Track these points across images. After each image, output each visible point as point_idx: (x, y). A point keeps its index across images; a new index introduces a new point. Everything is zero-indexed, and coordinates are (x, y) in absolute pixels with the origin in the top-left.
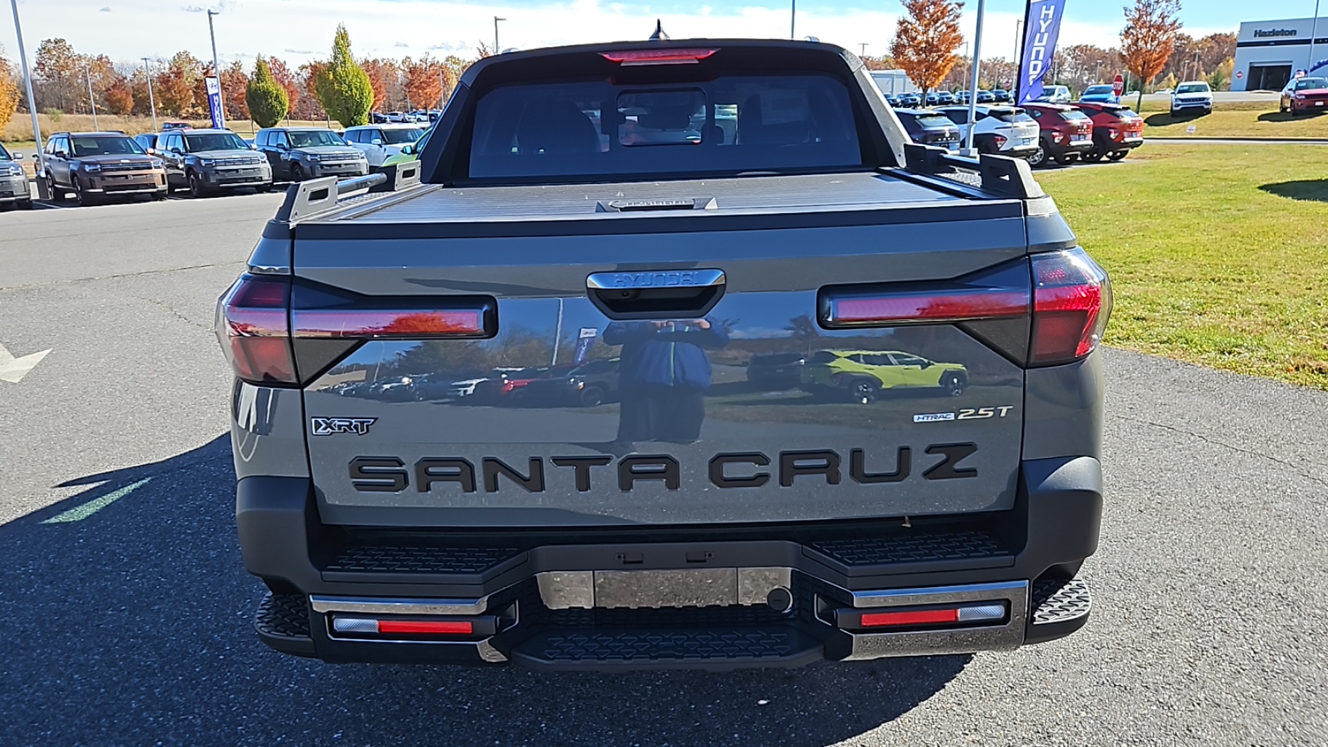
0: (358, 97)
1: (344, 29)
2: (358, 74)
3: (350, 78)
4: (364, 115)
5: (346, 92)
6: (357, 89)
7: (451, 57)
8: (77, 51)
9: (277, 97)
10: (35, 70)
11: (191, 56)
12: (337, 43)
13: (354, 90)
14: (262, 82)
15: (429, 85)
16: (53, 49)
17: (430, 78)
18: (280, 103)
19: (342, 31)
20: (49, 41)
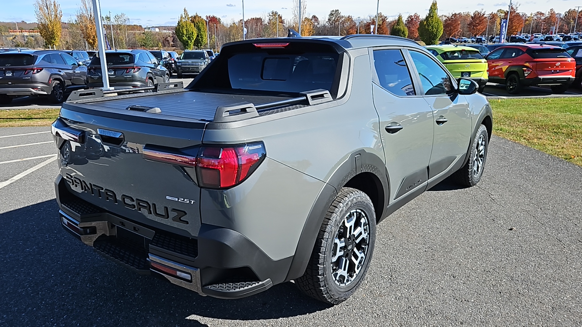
0: (435, 32)
1: (436, 1)
2: (438, 21)
3: (434, 23)
4: (437, 40)
5: (431, 30)
6: (435, 28)
7: (500, 10)
8: (342, 14)
9: (403, 32)
10: (327, 22)
11: (382, 14)
12: (431, 8)
13: (434, 29)
14: (399, 26)
15: (479, 25)
16: (335, 14)
17: (481, 21)
18: (404, 35)
19: (435, 2)
20: (333, 11)
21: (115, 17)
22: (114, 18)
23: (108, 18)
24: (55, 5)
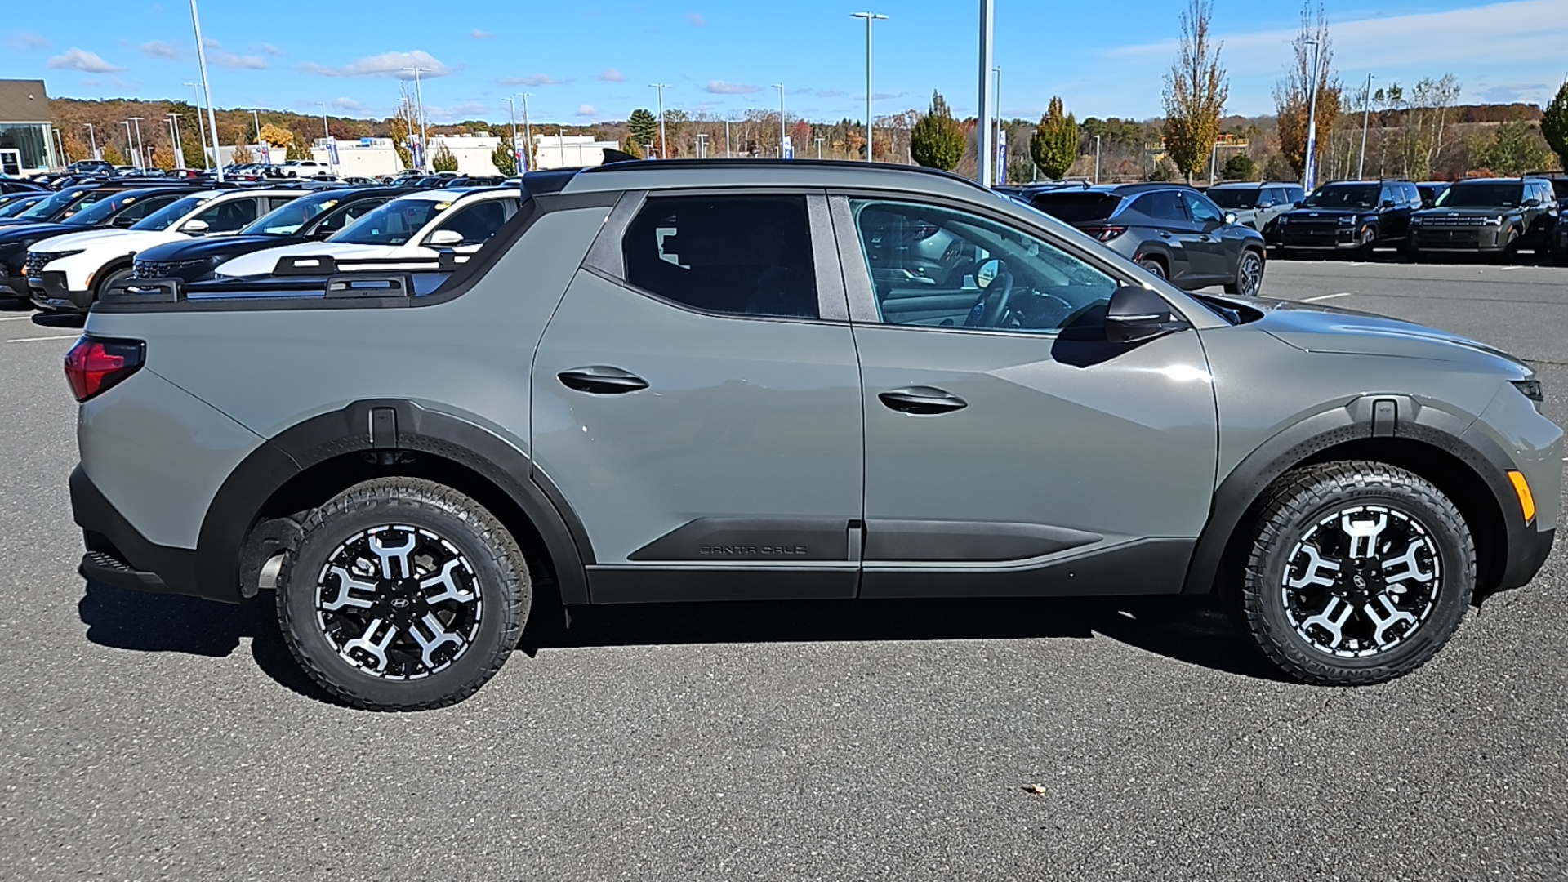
21: (1419, 87)
22: (1414, 91)
23: (1396, 92)
24: (1213, 73)
